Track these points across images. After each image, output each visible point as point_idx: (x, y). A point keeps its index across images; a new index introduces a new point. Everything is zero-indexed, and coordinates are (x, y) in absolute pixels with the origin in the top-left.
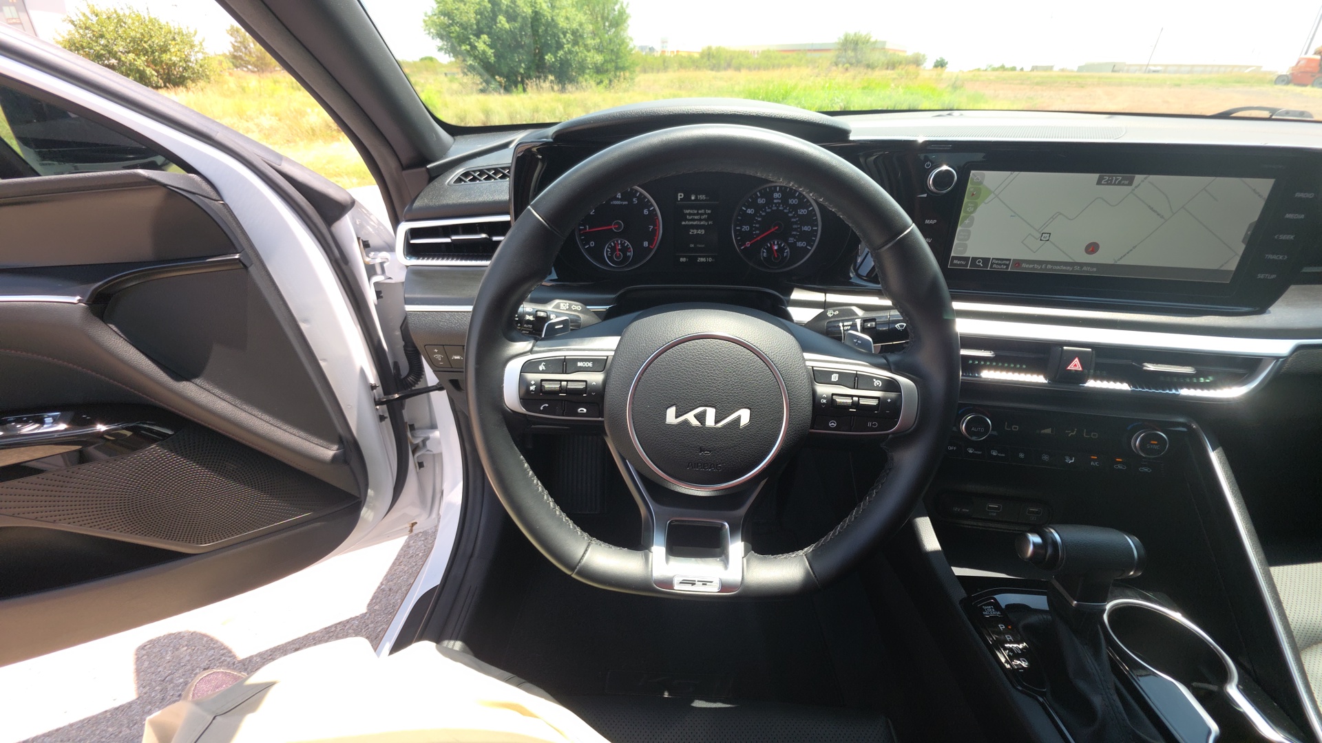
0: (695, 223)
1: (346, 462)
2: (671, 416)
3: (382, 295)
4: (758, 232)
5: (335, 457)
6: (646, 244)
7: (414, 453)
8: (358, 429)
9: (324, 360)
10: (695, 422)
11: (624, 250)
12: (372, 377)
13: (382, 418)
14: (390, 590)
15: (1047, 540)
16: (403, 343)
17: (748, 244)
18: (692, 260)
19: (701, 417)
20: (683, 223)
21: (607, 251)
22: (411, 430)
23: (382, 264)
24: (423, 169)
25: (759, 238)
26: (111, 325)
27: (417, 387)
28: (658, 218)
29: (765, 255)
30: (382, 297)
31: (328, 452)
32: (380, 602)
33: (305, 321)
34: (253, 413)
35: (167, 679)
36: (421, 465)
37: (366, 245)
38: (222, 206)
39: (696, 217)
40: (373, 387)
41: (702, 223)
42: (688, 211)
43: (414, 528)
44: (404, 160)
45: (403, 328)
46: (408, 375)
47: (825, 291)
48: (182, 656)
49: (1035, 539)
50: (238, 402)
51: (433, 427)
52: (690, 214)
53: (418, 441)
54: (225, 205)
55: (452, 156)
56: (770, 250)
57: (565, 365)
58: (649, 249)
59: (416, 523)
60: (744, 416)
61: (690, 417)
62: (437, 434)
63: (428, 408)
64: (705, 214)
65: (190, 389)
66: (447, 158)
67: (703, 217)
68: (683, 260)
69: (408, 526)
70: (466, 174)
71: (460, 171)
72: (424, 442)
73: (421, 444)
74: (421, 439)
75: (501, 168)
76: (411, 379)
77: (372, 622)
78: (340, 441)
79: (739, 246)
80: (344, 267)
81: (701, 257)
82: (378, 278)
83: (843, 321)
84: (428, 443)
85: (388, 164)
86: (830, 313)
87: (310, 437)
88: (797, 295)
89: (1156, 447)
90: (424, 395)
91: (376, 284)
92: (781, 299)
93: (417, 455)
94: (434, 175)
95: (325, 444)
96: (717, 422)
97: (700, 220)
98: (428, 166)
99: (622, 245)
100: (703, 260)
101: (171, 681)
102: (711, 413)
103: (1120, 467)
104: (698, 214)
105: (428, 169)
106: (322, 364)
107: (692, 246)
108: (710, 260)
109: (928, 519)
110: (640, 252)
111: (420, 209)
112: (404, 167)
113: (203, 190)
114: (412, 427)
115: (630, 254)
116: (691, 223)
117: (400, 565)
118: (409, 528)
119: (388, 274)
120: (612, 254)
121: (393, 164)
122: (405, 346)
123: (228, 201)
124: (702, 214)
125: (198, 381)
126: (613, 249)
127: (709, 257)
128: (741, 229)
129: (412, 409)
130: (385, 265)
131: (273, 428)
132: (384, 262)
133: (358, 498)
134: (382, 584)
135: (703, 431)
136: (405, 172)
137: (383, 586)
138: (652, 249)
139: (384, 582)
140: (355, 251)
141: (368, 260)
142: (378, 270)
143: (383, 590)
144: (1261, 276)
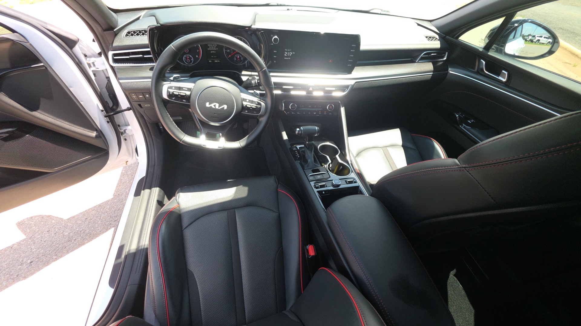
0: (212, 49)
1: (100, 137)
2: (208, 105)
3: (96, 75)
4: (232, 52)
5: (96, 135)
6: (197, 56)
7: (122, 136)
8: (101, 127)
9: (82, 101)
10: (214, 107)
11: (190, 58)
12: (101, 108)
13: (108, 122)
14: (119, 195)
15: (301, 130)
16: (108, 94)
17: (230, 56)
18: (213, 61)
19: (215, 106)
20: (208, 49)
21: (184, 59)
22: (119, 127)
23: (93, 63)
24: (113, 31)
25: (233, 54)
26: (2, 93)
27: (118, 110)
28: (200, 48)
29: (235, 59)
30: (96, 76)
31: (94, 134)
32: (116, 199)
33: (71, 87)
34: (62, 121)
35: (32, 237)
36: (125, 140)
37: (86, 56)
38: (29, 45)
39: (212, 47)
40: (102, 111)
41: (214, 49)
42: (209, 45)
43: (127, 163)
44: (104, 28)
45: (107, 88)
46: (113, 106)
47: (251, 71)
48: (35, 230)
49: (298, 129)
50: (55, 118)
51: (127, 125)
52: (210, 46)
53: (122, 131)
54: (30, 44)
55: (120, 26)
56: (237, 58)
57: (180, 88)
58: (198, 58)
59: (128, 161)
60: (225, 107)
61: (212, 105)
62: (129, 128)
63: (123, 119)
64: (215, 46)
65: (37, 114)
66: (118, 27)
67: (215, 47)
68: (210, 61)
69: (125, 162)
70: (129, 33)
71: (125, 32)
72: (125, 131)
73: (123, 132)
74: (124, 130)
75: (141, 30)
76: (114, 107)
77: (115, 206)
78: (96, 130)
79: (227, 57)
80: (81, 65)
81: (216, 60)
82: (93, 68)
83: (253, 80)
84: (126, 131)
85: (98, 29)
86: (250, 78)
87: (85, 129)
88: (244, 73)
89: (331, 108)
90: (121, 113)
91: (93, 71)
92: (239, 74)
93: (123, 136)
94: (116, 33)
95: (91, 131)
96: (219, 107)
97: (214, 48)
98: (115, 30)
99: (189, 57)
100: (216, 61)
101: (35, 237)
102: (217, 105)
103: (325, 114)
104: (212, 46)
105: (114, 31)
106: (81, 103)
107: (212, 57)
108: (219, 61)
109: (285, 132)
110: (196, 60)
111: (116, 47)
112: (105, 30)
113: (21, 39)
114: (119, 126)
115: (193, 60)
116: (211, 49)
117: (120, 186)
118: (126, 163)
119: (97, 66)
120: (186, 60)
121: (100, 29)
122: (109, 95)
123: (31, 42)
124: (214, 46)
125: (38, 111)
126: (186, 58)
127: (218, 60)
128: (227, 51)
129: (118, 118)
130: (95, 63)
131: (71, 127)
132: (94, 62)
133: (106, 150)
134: (114, 193)
135: (215, 109)
136: (105, 32)
137: (115, 194)
138: (199, 58)
139: (115, 193)
140: (82, 58)
141: (87, 61)
142: (92, 65)
143: (116, 195)
144: (348, 65)
